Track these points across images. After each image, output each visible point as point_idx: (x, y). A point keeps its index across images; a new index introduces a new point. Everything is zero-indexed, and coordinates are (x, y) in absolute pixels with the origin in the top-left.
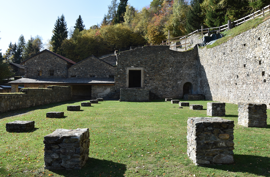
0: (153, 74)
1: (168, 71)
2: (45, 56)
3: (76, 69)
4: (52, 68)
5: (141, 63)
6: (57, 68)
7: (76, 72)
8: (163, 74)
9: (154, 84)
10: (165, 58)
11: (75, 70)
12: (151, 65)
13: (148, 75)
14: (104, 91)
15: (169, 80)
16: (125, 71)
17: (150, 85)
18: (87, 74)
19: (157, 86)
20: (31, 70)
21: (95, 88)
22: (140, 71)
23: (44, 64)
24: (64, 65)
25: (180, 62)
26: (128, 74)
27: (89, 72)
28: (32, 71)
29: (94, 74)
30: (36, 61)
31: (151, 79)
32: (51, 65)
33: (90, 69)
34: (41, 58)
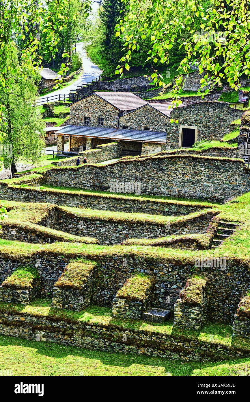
0: (208, 134)
1: (224, 133)
2: (93, 100)
3: (129, 120)
4: (101, 116)
5: (196, 121)
6: (107, 116)
7: (128, 122)
8: (219, 136)
10: (222, 118)
11: (127, 120)
12: (206, 124)
13: (202, 136)
14: (155, 150)
16: (178, 129)
18: (141, 126)
20: (77, 116)
21: (145, 146)
22: (194, 130)
23: (92, 110)
24: (115, 113)
26: (181, 133)
27: (143, 123)
28: (78, 118)
29: (148, 126)
30: (82, 105)
32: (100, 112)
33: (144, 120)
34: (89, 103)
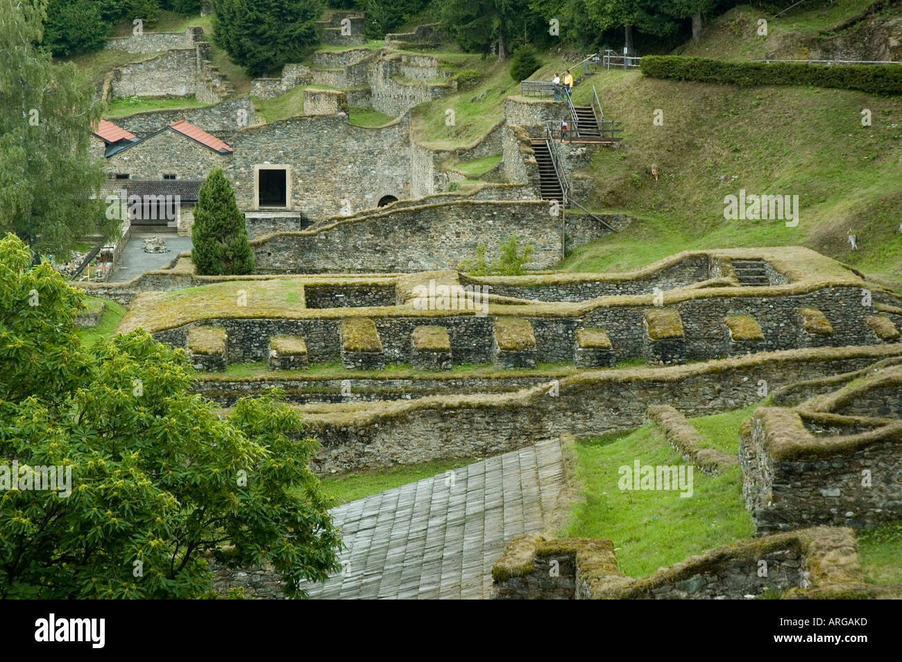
0: (312, 177)
1: (344, 172)
3: (130, 161)
5: (286, 154)
7: (128, 166)
8: (334, 179)
9: (315, 199)
10: (337, 144)
11: (126, 161)
12: (306, 158)
13: (300, 181)
15: (346, 191)
16: (250, 173)
17: (305, 202)
18: (157, 172)
19: (321, 204)
21: (185, 211)
22: (284, 171)
24: (99, 149)
25: (370, 153)
26: (257, 178)
27: (162, 166)
29: (173, 172)
31: (307, 190)
33: (162, 159)
